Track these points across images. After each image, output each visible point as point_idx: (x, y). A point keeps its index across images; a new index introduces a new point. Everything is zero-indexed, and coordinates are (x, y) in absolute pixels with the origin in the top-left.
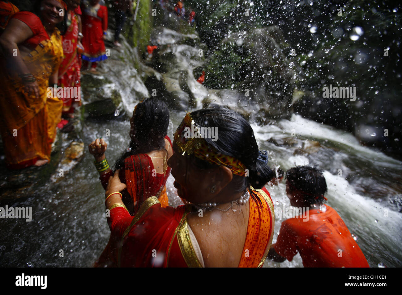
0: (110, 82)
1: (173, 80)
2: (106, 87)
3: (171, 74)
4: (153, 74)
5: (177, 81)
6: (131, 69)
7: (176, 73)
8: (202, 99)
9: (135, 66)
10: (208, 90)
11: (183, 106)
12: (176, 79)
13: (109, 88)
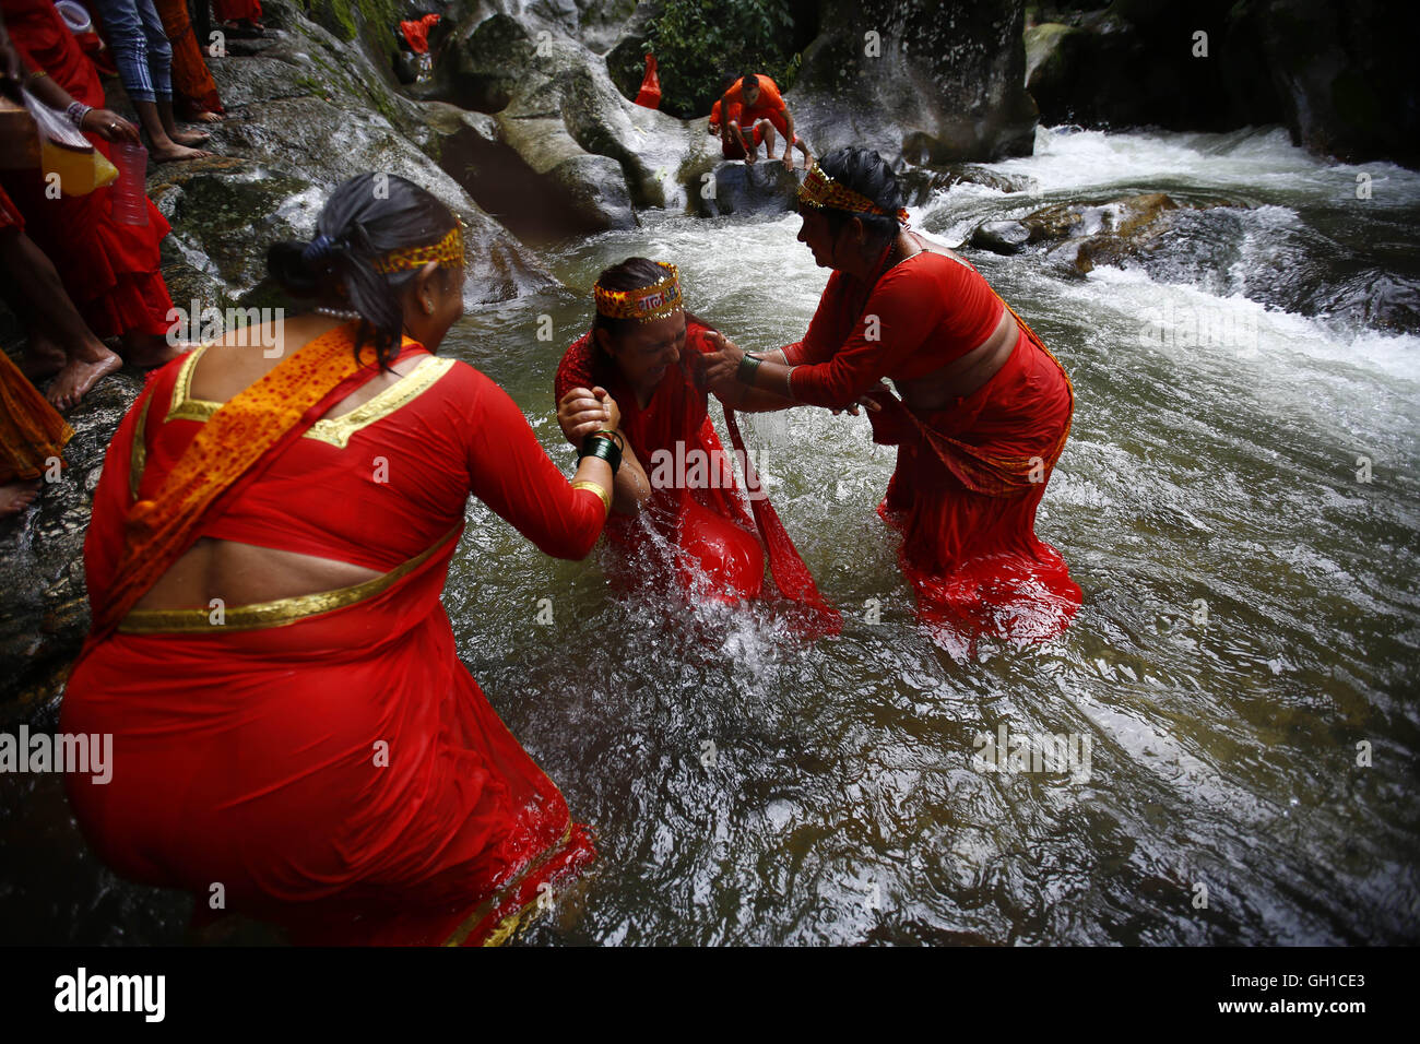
0: (299, 186)
1: (542, 124)
2: (290, 209)
3: (526, 104)
4: (461, 122)
5: (561, 123)
6: (365, 118)
7: (545, 90)
8: (674, 166)
9: (375, 102)
10: (686, 126)
11: (614, 210)
12: (555, 115)
13: (303, 206)
